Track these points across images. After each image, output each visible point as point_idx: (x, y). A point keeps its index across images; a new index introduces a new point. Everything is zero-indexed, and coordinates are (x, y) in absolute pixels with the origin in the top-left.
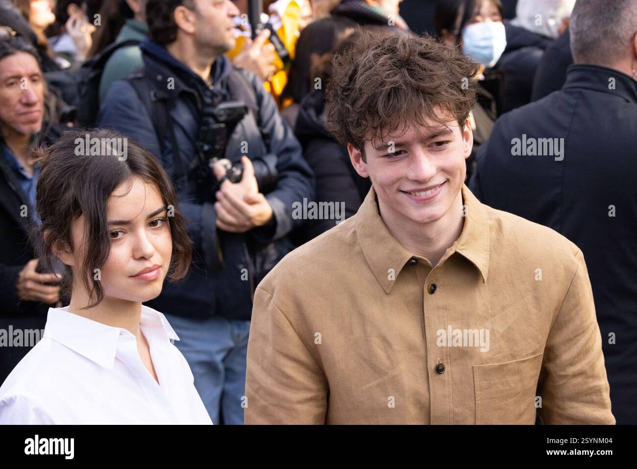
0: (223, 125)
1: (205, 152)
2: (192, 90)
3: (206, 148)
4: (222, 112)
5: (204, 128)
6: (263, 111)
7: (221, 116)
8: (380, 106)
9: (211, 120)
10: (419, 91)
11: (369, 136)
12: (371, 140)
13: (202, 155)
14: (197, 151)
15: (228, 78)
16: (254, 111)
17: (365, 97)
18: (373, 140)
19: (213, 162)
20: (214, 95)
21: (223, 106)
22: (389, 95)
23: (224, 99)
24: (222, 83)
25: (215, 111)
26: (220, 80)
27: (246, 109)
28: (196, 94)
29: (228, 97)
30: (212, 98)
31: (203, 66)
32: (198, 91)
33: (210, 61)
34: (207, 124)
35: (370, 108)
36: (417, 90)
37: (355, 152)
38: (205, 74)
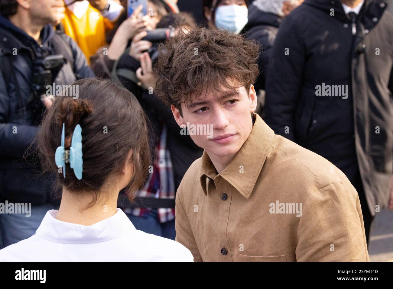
0: (49, 72)
1: (38, 91)
2: (28, 48)
3: (38, 87)
4: (48, 63)
5: (36, 74)
6: (77, 62)
7: (47, 65)
8: (189, 79)
9: (41, 68)
10: (216, 68)
11: (183, 100)
12: (185, 102)
13: (36, 93)
14: (32, 90)
15: (52, 39)
16: (70, 61)
17: (179, 73)
18: (186, 102)
19: (44, 97)
20: (43, 51)
21: (49, 58)
22: (195, 71)
23: (50, 54)
24: (48, 43)
25: (44, 62)
26: (47, 41)
27: (65, 61)
28: (31, 50)
29: (53, 52)
30: (41, 53)
31: (35, 32)
32: (32, 49)
33: (40, 28)
34: (38, 71)
35: (183, 81)
36: (214, 67)
37: (177, 111)
38: (36, 37)
